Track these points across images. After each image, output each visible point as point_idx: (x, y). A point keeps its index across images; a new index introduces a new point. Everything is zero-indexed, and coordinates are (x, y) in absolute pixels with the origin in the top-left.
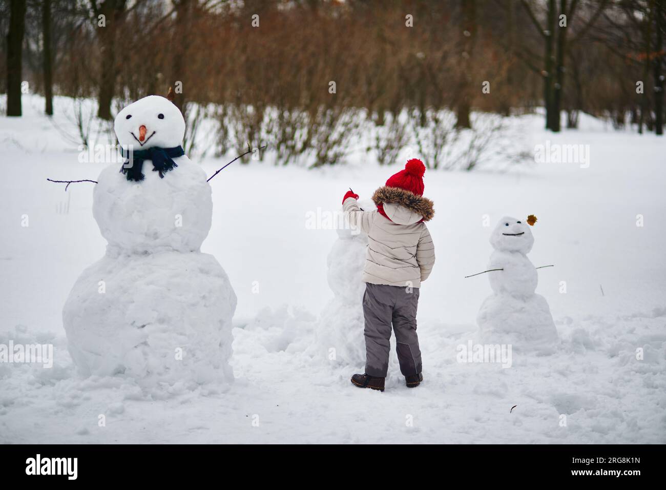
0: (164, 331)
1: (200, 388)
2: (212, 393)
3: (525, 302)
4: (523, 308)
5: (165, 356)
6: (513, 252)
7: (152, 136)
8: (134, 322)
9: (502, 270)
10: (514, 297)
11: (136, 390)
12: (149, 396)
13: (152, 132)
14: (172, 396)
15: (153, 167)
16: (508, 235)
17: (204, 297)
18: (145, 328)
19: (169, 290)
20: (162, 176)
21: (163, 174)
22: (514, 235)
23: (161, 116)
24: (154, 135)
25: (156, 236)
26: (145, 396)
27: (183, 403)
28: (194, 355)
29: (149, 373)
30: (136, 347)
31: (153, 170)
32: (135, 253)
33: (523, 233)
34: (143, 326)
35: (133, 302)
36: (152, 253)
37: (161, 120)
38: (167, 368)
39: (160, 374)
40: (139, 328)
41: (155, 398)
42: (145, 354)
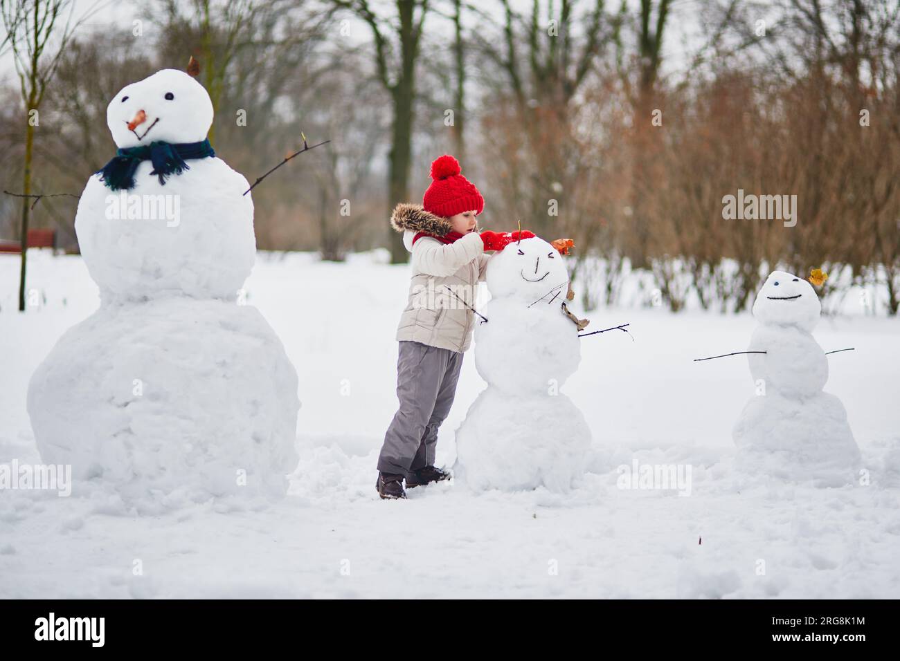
0: (158, 412)
1: (212, 500)
2: (234, 510)
3: (803, 403)
4: (798, 412)
5: (158, 451)
6: (784, 326)
7: (154, 124)
8: (113, 398)
9: (765, 353)
10: (784, 395)
11: (114, 500)
12: (134, 509)
13: (154, 119)
14: (167, 510)
15: (152, 169)
16: (775, 298)
17: (224, 364)
18: (129, 406)
19: (166, 350)
20: (162, 182)
21: (164, 179)
22: (784, 299)
23: (169, 97)
24: (157, 123)
25: (158, 274)
26: (128, 510)
27: (181, 520)
28: (206, 451)
29: (136, 476)
30: (115, 436)
31: (151, 174)
32: (130, 299)
33: (800, 296)
34: (126, 404)
35: (112, 368)
36: (153, 299)
37: (170, 101)
38: (163, 469)
39: (151, 478)
40: (119, 406)
41: (141, 512)
42: (128, 446)
